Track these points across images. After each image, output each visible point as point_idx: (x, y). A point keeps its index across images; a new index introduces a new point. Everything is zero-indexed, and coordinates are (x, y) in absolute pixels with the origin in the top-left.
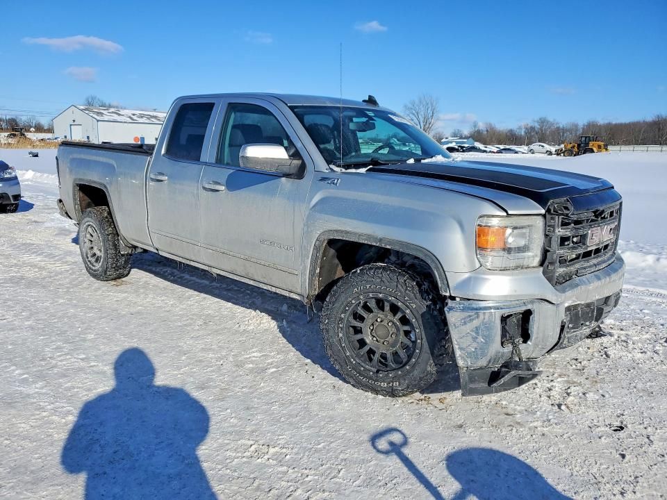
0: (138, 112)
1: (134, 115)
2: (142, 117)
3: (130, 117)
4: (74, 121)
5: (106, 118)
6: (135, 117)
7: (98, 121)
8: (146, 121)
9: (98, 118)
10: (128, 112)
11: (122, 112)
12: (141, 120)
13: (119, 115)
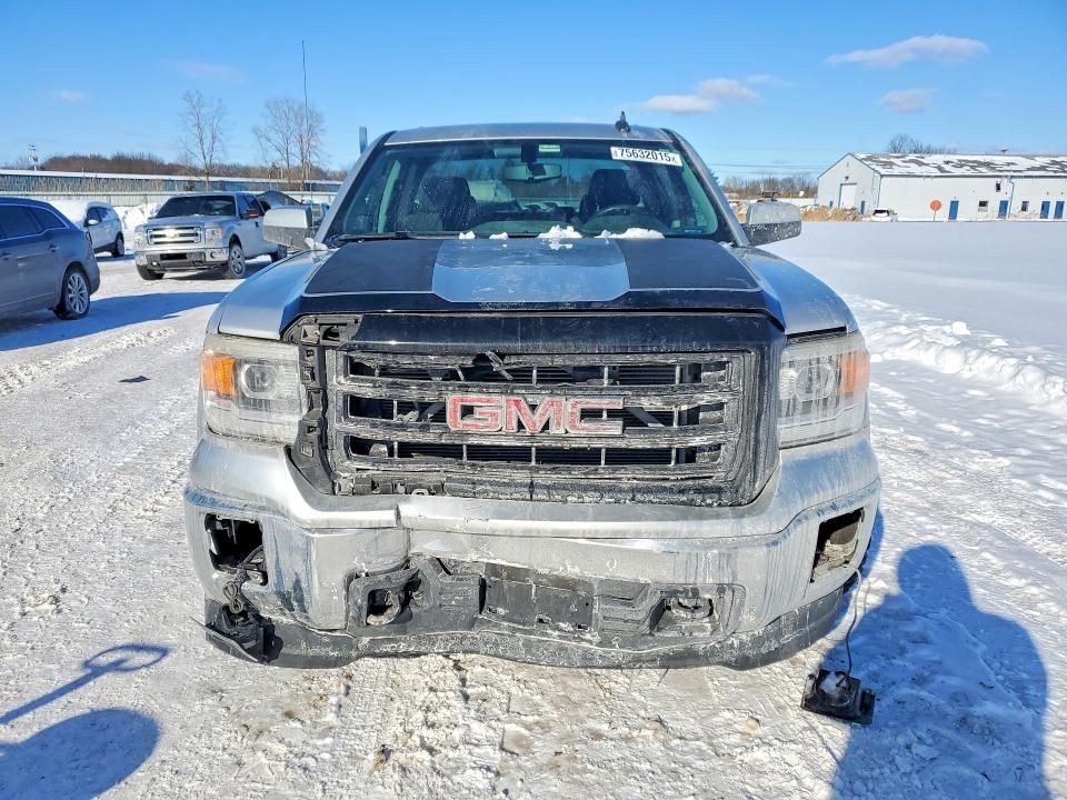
0: (954, 158)
1: (947, 163)
2: (962, 166)
3: (940, 168)
4: (847, 178)
5: (896, 171)
6: (947, 167)
7: (882, 176)
8: (969, 173)
9: (883, 172)
10: (939, 159)
11: (928, 159)
12: (958, 172)
13: (920, 164)
